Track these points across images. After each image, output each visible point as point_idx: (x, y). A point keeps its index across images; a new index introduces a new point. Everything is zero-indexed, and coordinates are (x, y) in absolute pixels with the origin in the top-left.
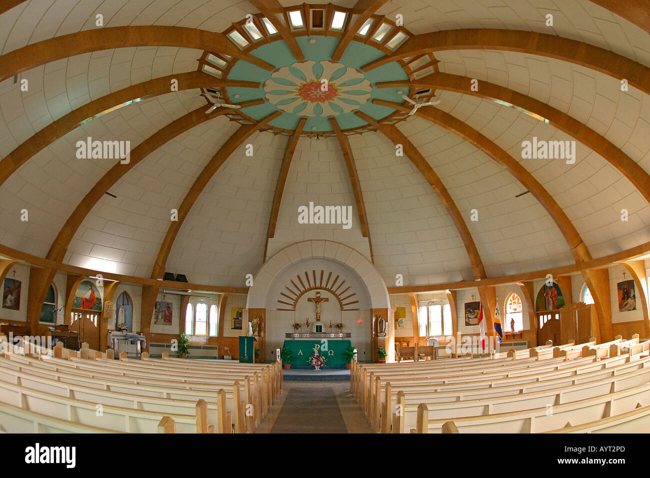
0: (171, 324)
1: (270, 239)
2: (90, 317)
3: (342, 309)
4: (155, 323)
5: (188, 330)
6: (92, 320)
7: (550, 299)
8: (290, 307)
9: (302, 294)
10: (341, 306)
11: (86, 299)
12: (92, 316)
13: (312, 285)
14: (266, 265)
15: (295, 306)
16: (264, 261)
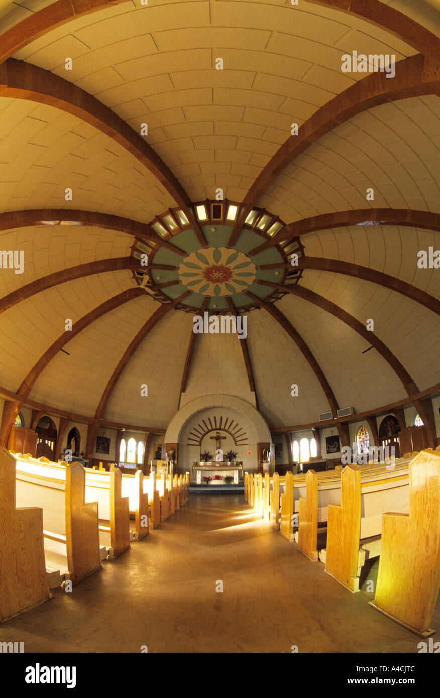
0: (109, 454)
1: (182, 393)
2: (48, 443)
3: (236, 445)
4: (97, 452)
5: (122, 459)
6: (49, 445)
7: (389, 428)
8: (197, 443)
9: (206, 433)
10: (235, 442)
11: (46, 429)
12: (50, 442)
13: (214, 427)
14: (179, 412)
15: (201, 442)
16: (178, 409)
